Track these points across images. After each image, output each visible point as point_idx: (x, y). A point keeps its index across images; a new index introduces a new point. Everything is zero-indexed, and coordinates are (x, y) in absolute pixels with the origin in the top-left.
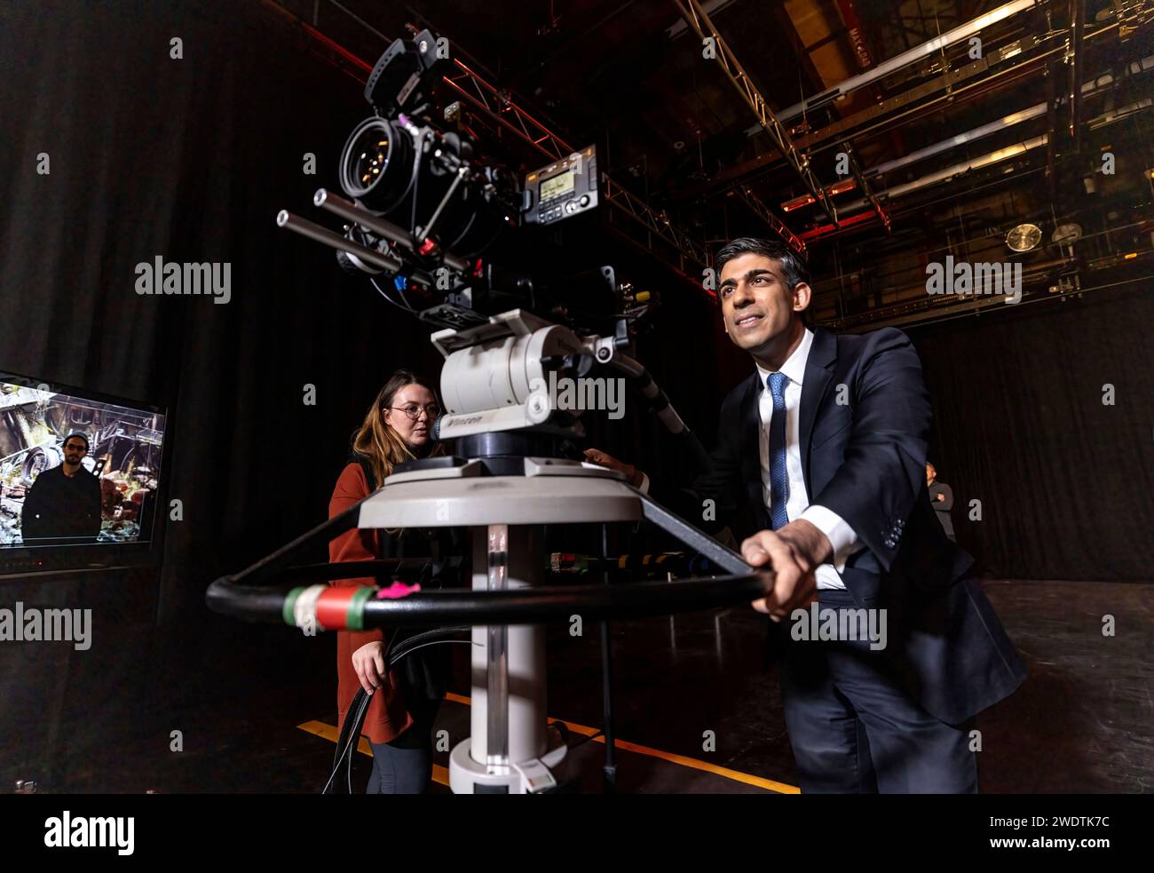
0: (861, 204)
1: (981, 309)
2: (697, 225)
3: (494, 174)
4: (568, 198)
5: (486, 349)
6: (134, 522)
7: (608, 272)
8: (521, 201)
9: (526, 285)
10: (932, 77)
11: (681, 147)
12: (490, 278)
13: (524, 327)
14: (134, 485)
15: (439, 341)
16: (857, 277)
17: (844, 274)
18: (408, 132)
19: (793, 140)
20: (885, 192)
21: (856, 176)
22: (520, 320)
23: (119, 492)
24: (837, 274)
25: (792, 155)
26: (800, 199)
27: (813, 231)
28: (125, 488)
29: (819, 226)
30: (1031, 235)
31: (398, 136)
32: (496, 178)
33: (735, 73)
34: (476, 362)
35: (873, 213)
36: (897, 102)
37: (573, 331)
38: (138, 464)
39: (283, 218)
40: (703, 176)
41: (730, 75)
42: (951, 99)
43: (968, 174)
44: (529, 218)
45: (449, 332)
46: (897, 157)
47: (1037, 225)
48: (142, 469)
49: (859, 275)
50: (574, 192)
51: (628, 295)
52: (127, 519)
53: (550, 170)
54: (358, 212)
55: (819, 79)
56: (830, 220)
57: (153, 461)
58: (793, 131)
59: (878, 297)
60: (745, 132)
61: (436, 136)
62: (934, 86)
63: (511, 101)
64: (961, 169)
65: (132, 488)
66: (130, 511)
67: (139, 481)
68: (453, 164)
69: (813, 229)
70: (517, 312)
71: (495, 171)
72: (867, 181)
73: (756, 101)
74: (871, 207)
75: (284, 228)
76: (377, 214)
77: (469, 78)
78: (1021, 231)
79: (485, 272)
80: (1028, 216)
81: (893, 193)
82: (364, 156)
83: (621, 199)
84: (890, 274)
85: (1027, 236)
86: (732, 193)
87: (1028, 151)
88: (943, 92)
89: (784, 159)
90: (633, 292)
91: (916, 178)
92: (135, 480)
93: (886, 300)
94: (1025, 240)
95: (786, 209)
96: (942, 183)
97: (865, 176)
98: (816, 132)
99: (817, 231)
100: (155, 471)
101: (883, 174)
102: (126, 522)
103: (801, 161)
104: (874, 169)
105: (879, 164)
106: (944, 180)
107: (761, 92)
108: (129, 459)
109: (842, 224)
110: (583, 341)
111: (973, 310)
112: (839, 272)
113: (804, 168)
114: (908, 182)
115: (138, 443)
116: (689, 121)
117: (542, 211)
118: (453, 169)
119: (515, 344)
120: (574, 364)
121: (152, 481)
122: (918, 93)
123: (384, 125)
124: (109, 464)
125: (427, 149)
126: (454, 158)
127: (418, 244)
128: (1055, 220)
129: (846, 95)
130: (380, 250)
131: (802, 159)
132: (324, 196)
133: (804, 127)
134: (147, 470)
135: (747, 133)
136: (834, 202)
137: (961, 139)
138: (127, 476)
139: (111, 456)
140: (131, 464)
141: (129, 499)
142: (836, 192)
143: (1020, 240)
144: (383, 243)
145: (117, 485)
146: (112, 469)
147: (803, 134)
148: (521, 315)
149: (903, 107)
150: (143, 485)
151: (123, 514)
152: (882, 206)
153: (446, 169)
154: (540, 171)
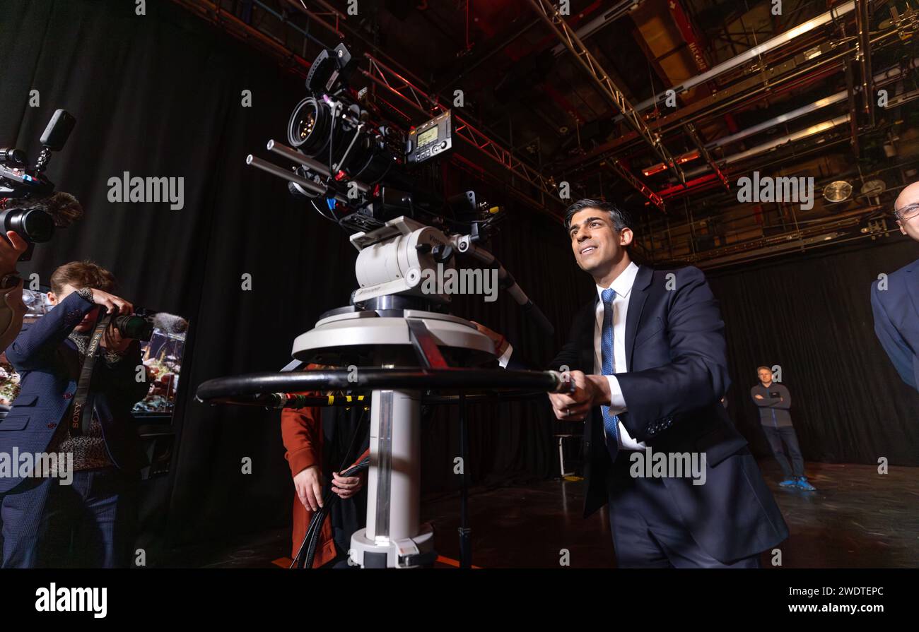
0: (705, 169)
1: (805, 246)
2: (579, 187)
3: (386, 131)
4: (434, 143)
5: (383, 245)
6: (162, 397)
7: (471, 195)
8: (405, 147)
9: (407, 200)
10: (752, 75)
11: (565, 131)
12: (383, 196)
13: (408, 228)
14: (164, 369)
15: (354, 240)
16: (704, 223)
17: (694, 221)
18: (328, 105)
19: (647, 123)
20: (723, 160)
21: (699, 148)
22: (404, 223)
23: (153, 374)
24: (688, 221)
25: (647, 134)
26: (657, 166)
27: (667, 190)
28: (157, 371)
29: (673, 186)
30: (844, 189)
31: (322, 108)
32: (388, 133)
33: (600, 76)
34: (376, 254)
35: (713, 176)
36: (726, 93)
37: (442, 232)
38: (168, 354)
39: (250, 159)
40: (580, 151)
41: (598, 80)
42: (768, 90)
43: (788, 145)
44: (410, 159)
45: (361, 234)
46: (731, 134)
47: (848, 182)
48: (171, 357)
49: (707, 222)
50: (437, 140)
51: (486, 209)
52: (157, 394)
53: (424, 127)
54: (298, 156)
55: (668, 80)
56: (680, 182)
57: (179, 352)
58: (648, 117)
59: (722, 238)
60: (612, 119)
61: (343, 107)
62: (754, 81)
63: (438, 102)
64: (783, 141)
65: (162, 372)
66: (159, 388)
67: (168, 366)
68: (354, 123)
69: (668, 188)
70: (401, 218)
71: (387, 129)
72: (709, 152)
73: (618, 96)
74: (712, 171)
75: (250, 165)
76: (311, 157)
77: (408, 88)
78: (834, 186)
79: (381, 193)
80: (841, 175)
81: (730, 160)
82: (302, 122)
83: (519, 169)
84: (731, 221)
85: (840, 190)
86: (604, 163)
87: (836, 127)
88: (762, 85)
89: (640, 137)
90: (488, 208)
91: (747, 149)
92: (165, 365)
93: (728, 240)
94: (839, 193)
95: (647, 174)
96: (768, 152)
97: (707, 148)
98: (665, 117)
99: (671, 189)
100: (179, 359)
101: (721, 147)
102: (156, 397)
103: (654, 138)
104: (714, 143)
105: (717, 139)
106: (769, 150)
107: (621, 90)
108: (162, 350)
109: (689, 184)
110: (449, 238)
111: (800, 247)
112: (690, 218)
113: (657, 143)
114: (741, 152)
115: (169, 339)
116: (571, 112)
117: (418, 153)
118: (354, 126)
119: (400, 240)
120: (439, 250)
121: (177, 366)
122: (742, 86)
123: (313, 101)
124: (148, 354)
125: (338, 114)
126: (355, 119)
127: (334, 174)
128: (862, 177)
129: (688, 90)
130: (315, 181)
131: (655, 136)
132: (273, 144)
133: (656, 114)
134: (174, 358)
135: (614, 120)
136: (683, 169)
137: (782, 119)
138: (160, 362)
139: (149, 348)
140: (163, 354)
141: (160, 380)
142: (686, 160)
143: (835, 192)
144: (317, 178)
145: (152, 369)
146: (150, 357)
147: (654, 119)
148: (404, 219)
149: (732, 96)
150: (170, 369)
151: (154, 390)
152: (720, 169)
153: (351, 126)
154: (417, 128)
